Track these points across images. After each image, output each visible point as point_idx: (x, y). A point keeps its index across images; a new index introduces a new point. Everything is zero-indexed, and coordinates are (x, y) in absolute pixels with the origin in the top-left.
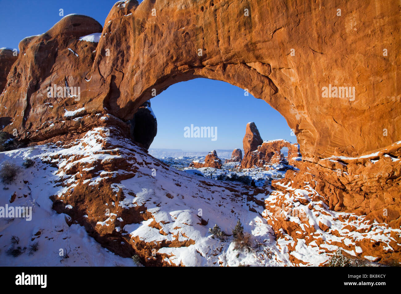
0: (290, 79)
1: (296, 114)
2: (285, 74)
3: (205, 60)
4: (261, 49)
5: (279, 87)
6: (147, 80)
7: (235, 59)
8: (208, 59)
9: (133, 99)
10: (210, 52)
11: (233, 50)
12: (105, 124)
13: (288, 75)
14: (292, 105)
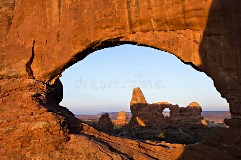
0: (219, 45)
1: (226, 76)
2: (215, 40)
3: (136, 27)
4: (192, 17)
5: (209, 52)
6: (74, 46)
7: (165, 27)
8: (138, 26)
9: (59, 64)
10: (141, 19)
11: (165, 18)
12: (28, 89)
13: (218, 41)
14: (222, 68)
